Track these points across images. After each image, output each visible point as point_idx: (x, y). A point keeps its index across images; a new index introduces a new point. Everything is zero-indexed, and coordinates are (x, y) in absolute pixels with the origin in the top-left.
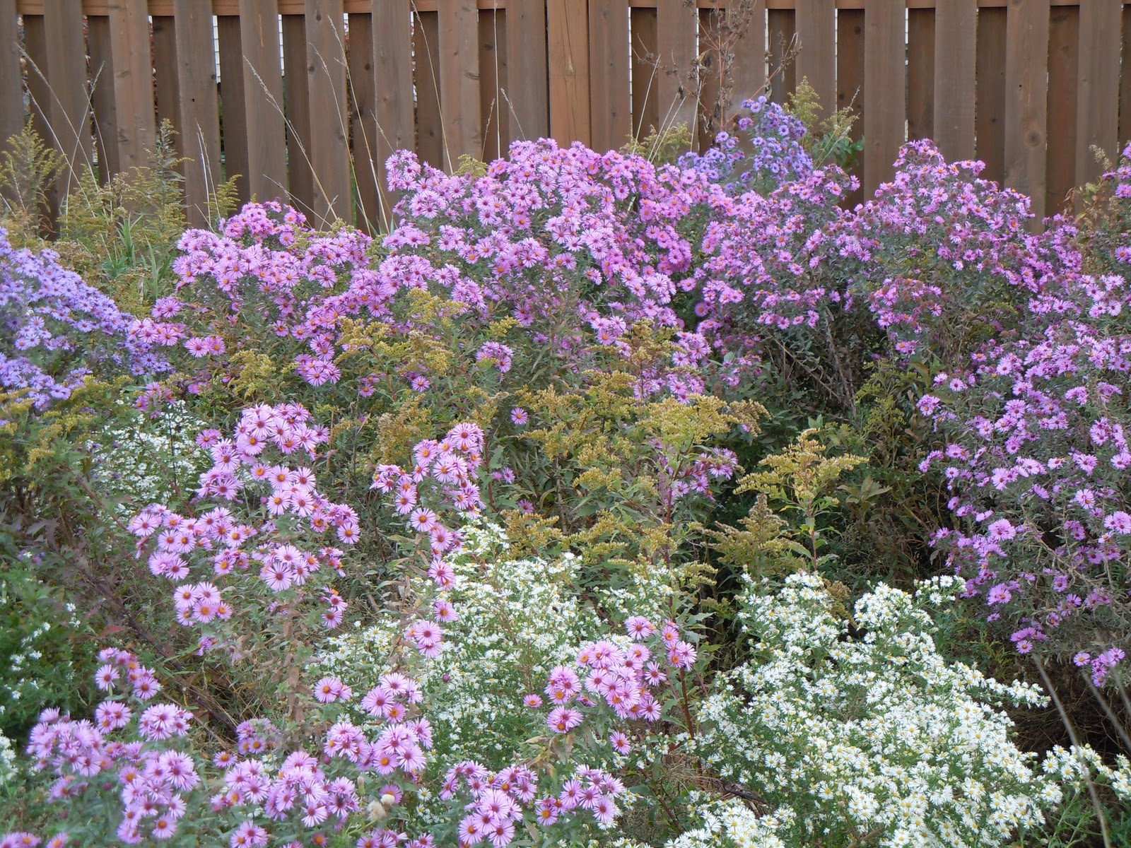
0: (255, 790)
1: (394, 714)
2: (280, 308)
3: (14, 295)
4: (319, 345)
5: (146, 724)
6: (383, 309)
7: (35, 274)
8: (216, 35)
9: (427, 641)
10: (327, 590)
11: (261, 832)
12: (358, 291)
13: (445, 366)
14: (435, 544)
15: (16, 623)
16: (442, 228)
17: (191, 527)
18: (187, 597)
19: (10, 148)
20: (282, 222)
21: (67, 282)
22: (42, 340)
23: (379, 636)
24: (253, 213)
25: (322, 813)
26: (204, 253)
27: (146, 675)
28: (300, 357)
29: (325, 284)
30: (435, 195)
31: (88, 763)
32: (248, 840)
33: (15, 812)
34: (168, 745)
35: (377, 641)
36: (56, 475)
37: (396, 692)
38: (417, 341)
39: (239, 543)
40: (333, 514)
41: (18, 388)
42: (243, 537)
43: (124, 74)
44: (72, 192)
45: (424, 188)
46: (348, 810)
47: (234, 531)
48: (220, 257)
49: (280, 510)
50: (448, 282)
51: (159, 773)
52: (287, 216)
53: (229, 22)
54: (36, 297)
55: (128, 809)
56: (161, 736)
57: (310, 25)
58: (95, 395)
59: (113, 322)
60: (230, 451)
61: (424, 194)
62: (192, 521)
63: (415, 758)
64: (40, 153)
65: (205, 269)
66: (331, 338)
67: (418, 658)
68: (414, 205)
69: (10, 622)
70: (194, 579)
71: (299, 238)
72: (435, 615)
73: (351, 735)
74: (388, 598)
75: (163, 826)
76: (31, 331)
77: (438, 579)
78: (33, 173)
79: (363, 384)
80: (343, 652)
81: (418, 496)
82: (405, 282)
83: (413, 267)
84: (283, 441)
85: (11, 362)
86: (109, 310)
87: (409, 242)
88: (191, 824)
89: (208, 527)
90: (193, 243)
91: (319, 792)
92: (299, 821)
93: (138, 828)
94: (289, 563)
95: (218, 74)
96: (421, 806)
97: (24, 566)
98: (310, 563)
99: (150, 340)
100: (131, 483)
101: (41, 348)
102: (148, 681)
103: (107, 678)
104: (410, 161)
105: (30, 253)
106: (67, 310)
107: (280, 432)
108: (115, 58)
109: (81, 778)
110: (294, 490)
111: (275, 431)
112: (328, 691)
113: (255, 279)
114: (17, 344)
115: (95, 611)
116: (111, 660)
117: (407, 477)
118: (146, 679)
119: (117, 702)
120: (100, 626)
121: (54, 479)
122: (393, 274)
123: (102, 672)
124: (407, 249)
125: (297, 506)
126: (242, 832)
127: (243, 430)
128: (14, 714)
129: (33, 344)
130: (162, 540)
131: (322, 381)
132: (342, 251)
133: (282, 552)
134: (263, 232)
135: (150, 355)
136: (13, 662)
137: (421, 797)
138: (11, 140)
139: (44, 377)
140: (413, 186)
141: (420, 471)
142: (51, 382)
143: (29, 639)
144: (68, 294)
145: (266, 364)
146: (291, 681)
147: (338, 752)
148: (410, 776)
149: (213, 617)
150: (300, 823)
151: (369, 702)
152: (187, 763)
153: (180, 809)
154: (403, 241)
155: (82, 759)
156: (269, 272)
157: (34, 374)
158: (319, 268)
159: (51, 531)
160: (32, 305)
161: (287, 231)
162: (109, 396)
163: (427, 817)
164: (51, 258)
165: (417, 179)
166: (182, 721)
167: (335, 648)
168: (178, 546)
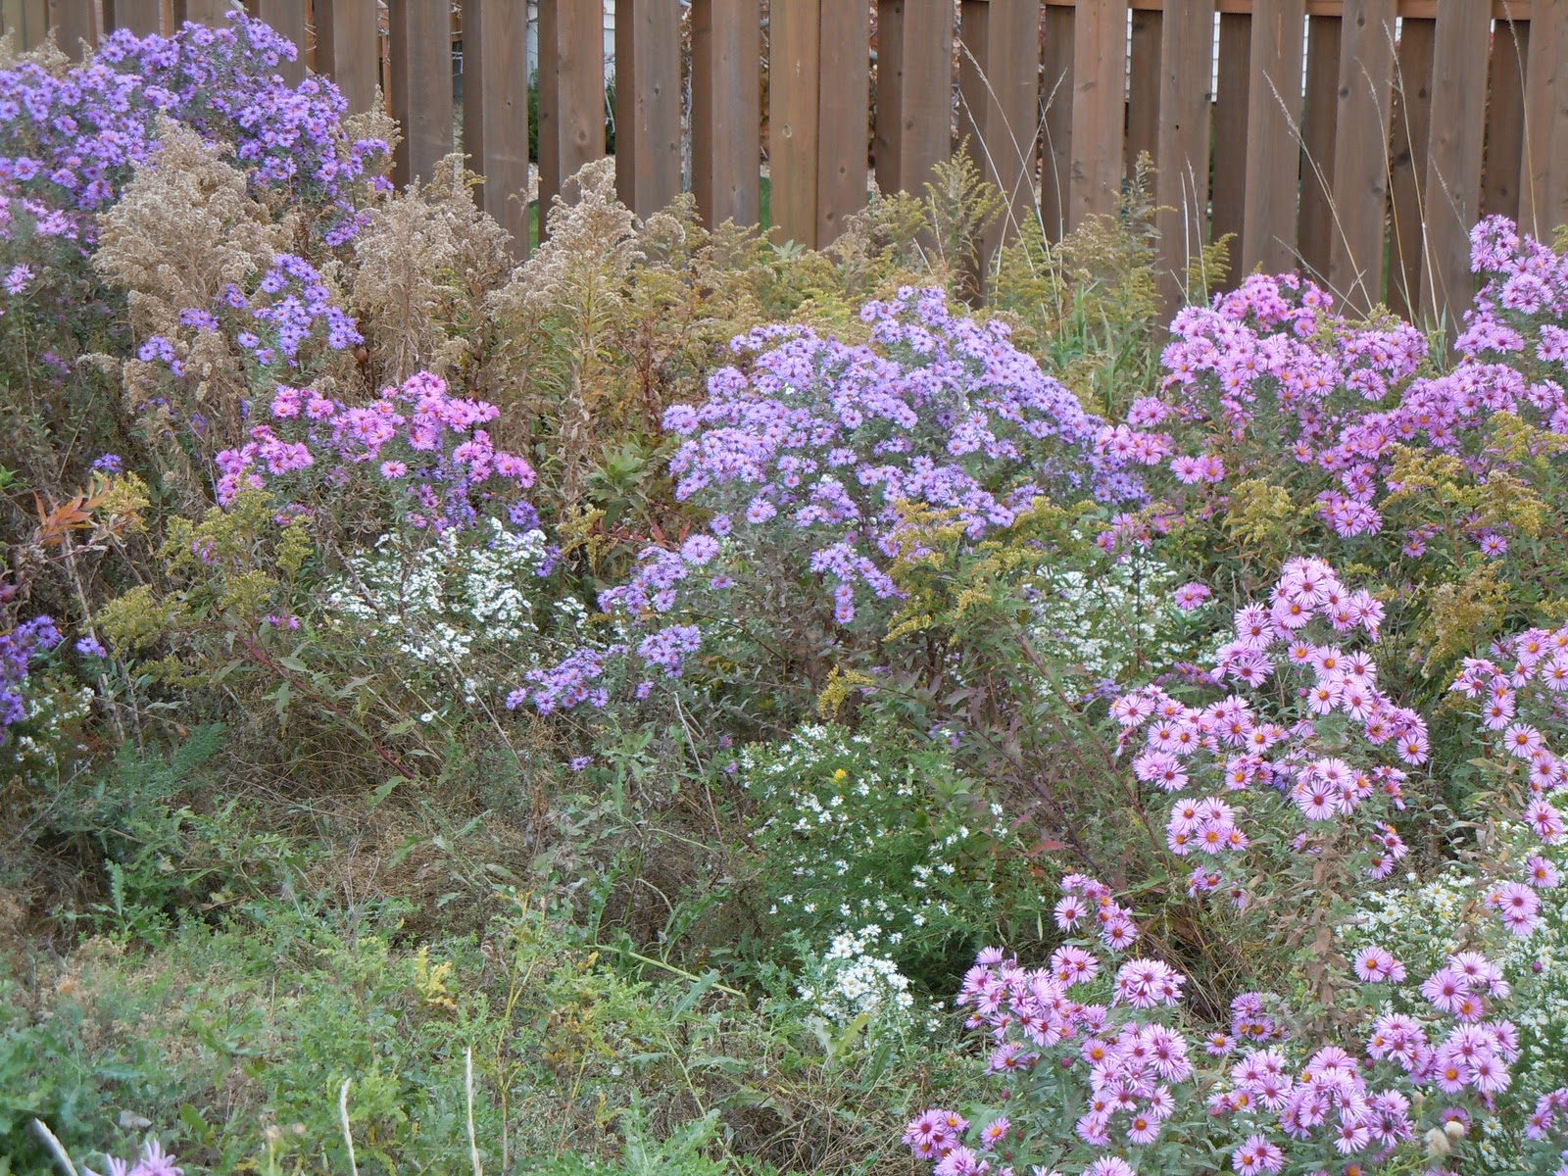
0: (1272, 1093)
1: (1466, 1009)
2: (1303, 424)
3: (949, 379)
4: (1354, 479)
5: (1124, 984)
6: (1448, 437)
7: (981, 354)
8: (1217, 37)
9: (1517, 912)
10: (1380, 825)
11: (1275, 1152)
12: (1414, 408)
13: (1536, 525)
14: (1536, 777)
15: (921, 823)
16: (1544, 328)
17: (1194, 720)
18: (1189, 815)
19: (934, 179)
20: (1299, 304)
21: (1020, 369)
22: (983, 444)
23: (1441, 895)
24: (1258, 288)
25: (1362, 1136)
26: (1207, 341)
27: (1120, 915)
28: (1325, 494)
29: (1368, 396)
30: (1537, 281)
31: (1045, 1028)
32: (1257, 1161)
33: (915, 1078)
34: (1151, 1017)
35: (1438, 904)
36: (985, 628)
37: (1472, 979)
38: (1499, 486)
39: (1263, 748)
40: (1392, 720)
41: (946, 507)
42: (1270, 741)
43: (1088, 86)
44: (1010, 244)
45: (1523, 270)
46: (1397, 1136)
47: (1255, 733)
48: (1228, 347)
49: (1326, 709)
50: (1547, 404)
51: (1139, 1053)
52: (1308, 296)
53: (1237, 21)
54: (976, 385)
55: (1096, 1098)
56: (1143, 1002)
57: (1349, 33)
58: (1046, 523)
59: (1077, 426)
60: (1260, 619)
61: (1523, 279)
62: (1197, 712)
63: (1494, 1074)
64: (973, 188)
65: (1207, 363)
66: (1372, 471)
67: (1500, 934)
68: (1507, 294)
69: (915, 821)
70: (1193, 790)
71: (1323, 328)
72: (1527, 876)
73: (1407, 1033)
74: (1460, 846)
75: (1141, 1127)
76: (970, 431)
77: (1538, 826)
78: (961, 214)
79: (1410, 539)
80: (1390, 914)
81: (1516, 706)
82: (1486, 401)
83: (1499, 382)
84: (1336, 613)
85: (940, 470)
86: (1070, 410)
87: (1495, 345)
88: (1175, 1128)
89: (1218, 722)
90: (1191, 326)
91: (1359, 1108)
92: (1330, 1143)
93: (1107, 1125)
94: (1333, 782)
95: (1215, 89)
96: (1487, 1142)
97: (938, 748)
98: (1361, 786)
99: (1124, 455)
100: (1072, 647)
101: (981, 455)
102: (1122, 925)
103: (1071, 915)
104: (1506, 232)
105: (973, 325)
106: (1016, 405)
107: (1334, 600)
108: (1078, 62)
109: (1033, 1047)
110: (1347, 682)
111: (1326, 598)
112: (1373, 966)
113: (1276, 381)
114: (950, 446)
115: (1027, 818)
116: (1077, 890)
117: (1502, 678)
118: (1121, 924)
119: (1080, 948)
120: (1029, 837)
121: (983, 633)
122: (1471, 388)
123: (1063, 906)
124: (1489, 355)
125: (1349, 705)
126: (1249, 1149)
127: (1282, 593)
128: (913, 945)
129: (971, 449)
130: (1154, 733)
131: (1356, 530)
132: (1395, 350)
133: (1324, 766)
134: (1272, 316)
135: (1121, 476)
136: (917, 875)
137: (1487, 1130)
138: (937, 168)
139: (981, 494)
140: (1507, 267)
141: (1522, 671)
142: (990, 501)
143: (939, 846)
144: (1021, 384)
145: (1281, 501)
146: (1320, 947)
147: (1386, 1054)
148: (1483, 1097)
149: (1221, 846)
150: (1331, 1147)
151: (1432, 988)
152: (1179, 1045)
153: (1167, 1107)
154: (1484, 342)
155: (1038, 1022)
156: (1294, 374)
157: (969, 489)
158: (1363, 372)
159: (977, 703)
160: (971, 396)
161: (1306, 317)
162: (1064, 527)
163: (1492, 1158)
164: (1000, 333)
165: (1513, 258)
166: (1173, 986)
167: (1378, 908)
168: (1174, 744)
